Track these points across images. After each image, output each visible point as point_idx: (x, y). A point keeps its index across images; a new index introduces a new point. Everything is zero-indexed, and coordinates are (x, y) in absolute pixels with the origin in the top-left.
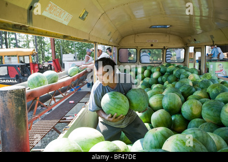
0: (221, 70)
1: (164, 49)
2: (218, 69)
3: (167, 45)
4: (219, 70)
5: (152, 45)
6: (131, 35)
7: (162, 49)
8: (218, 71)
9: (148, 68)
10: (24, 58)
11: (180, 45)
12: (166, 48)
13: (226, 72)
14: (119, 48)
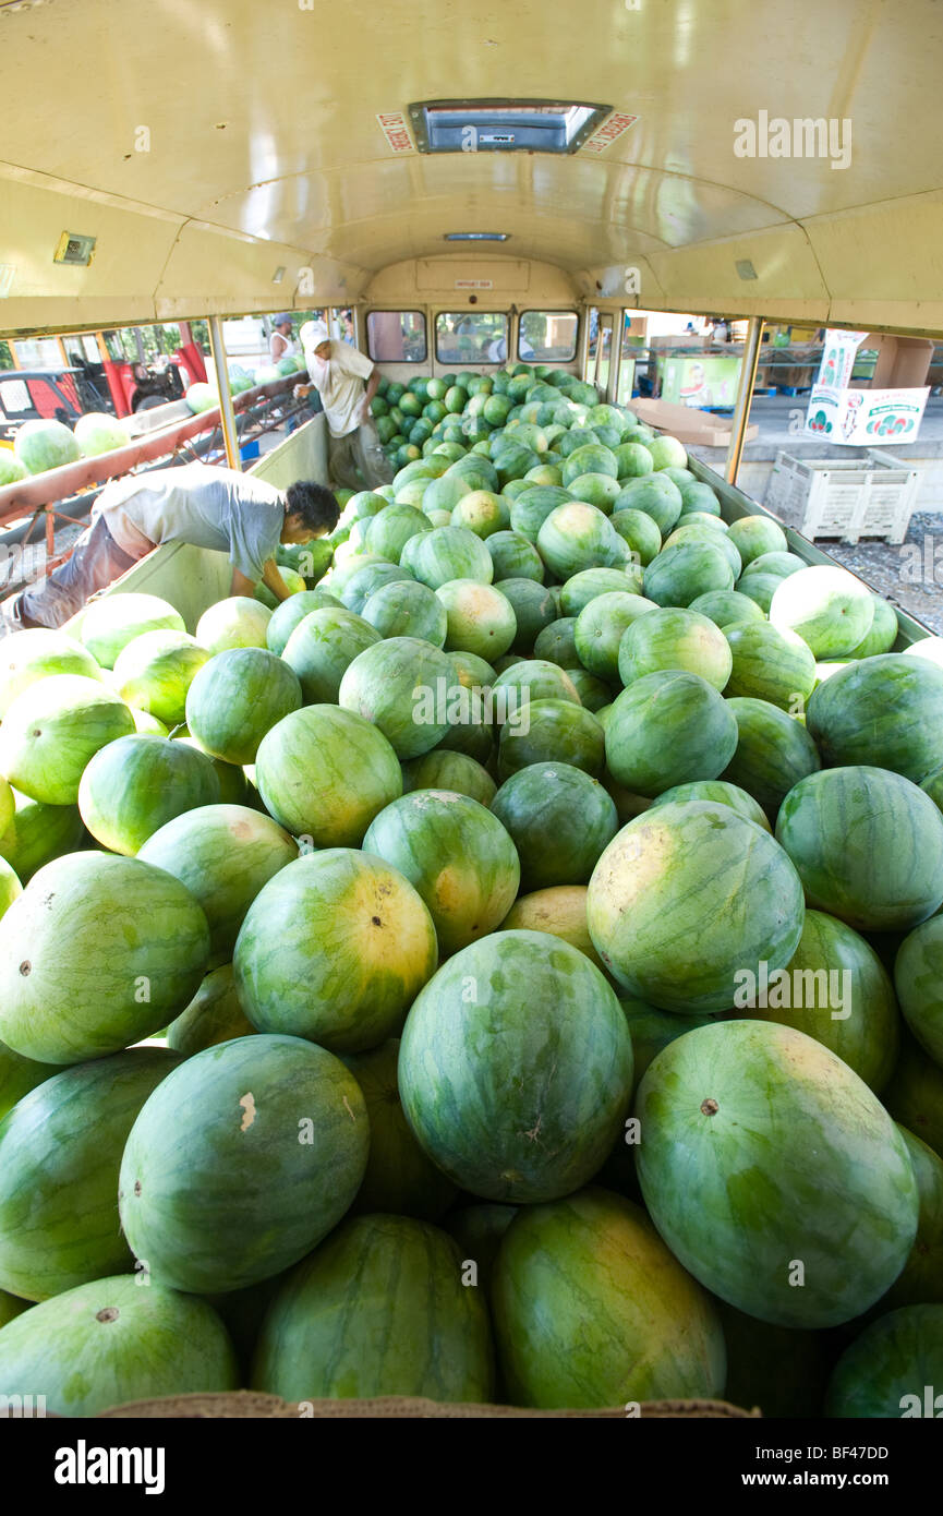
0: (698, 387)
1: (512, 313)
2: (688, 381)
3: (523, 301)
4: (693, 386)
5: (473, 300)
6: (401, 260)
7: (506, 313)
8: (689, 390)
9: (460, 381)
10: (81, 342)
11: (564, 300)
12: (520, 310)
13: (709, 392)
14: (366, 308)
